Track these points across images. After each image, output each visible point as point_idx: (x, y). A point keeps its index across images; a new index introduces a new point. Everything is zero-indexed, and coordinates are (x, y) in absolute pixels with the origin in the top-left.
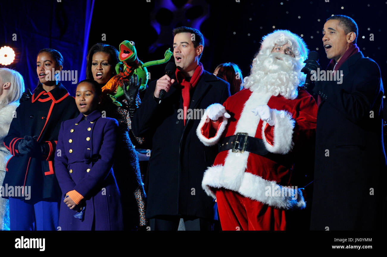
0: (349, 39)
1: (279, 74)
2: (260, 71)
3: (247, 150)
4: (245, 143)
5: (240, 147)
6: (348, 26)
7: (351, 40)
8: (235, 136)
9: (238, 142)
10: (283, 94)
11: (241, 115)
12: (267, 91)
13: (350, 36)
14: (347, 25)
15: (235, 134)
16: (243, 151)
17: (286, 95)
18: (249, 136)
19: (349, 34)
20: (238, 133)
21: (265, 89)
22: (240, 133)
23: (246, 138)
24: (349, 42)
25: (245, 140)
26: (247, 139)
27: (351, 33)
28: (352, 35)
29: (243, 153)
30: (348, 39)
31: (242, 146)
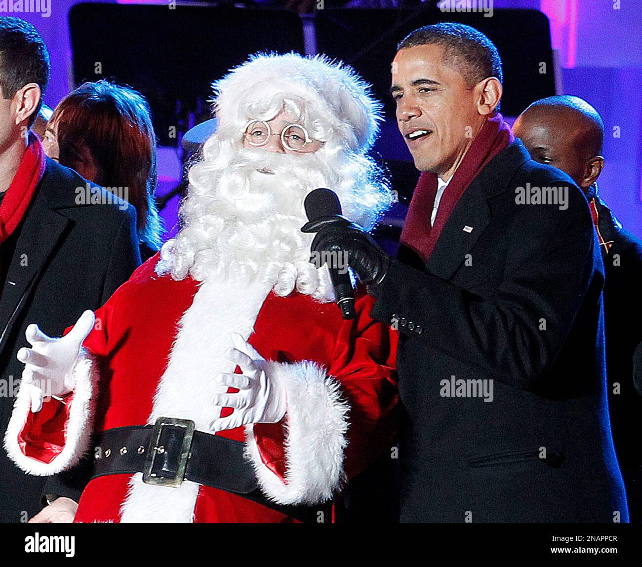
0: (483, 102)
1: (272, 224)
2: (209, 216)
3: (191, 476)
4: (184, 455)
5: (169, 467)
6: (475, 59)
7: (488, 105)
8: (150, 427)
9: (162, 451)
10: (307, 290)
11: (168, 360)
12: (252, 277)
13: (484, 92)
14: (469, 58)
15: (152, 420)
16: (178, 479)
17: (317, 291)
18: (198, 430)
19: (480, 86)
20: (162, 420)
21: (243, 271)
22: (169, 420)
23: (189, 437)
24: (483, 111)
25: (184, 442)
26: (192, 440)
27: (487, 82)
28: (490, 88)
29: (178, 486)
30: (479, 103)
31: (174, 461)
